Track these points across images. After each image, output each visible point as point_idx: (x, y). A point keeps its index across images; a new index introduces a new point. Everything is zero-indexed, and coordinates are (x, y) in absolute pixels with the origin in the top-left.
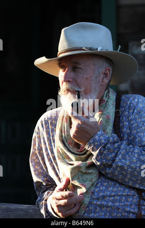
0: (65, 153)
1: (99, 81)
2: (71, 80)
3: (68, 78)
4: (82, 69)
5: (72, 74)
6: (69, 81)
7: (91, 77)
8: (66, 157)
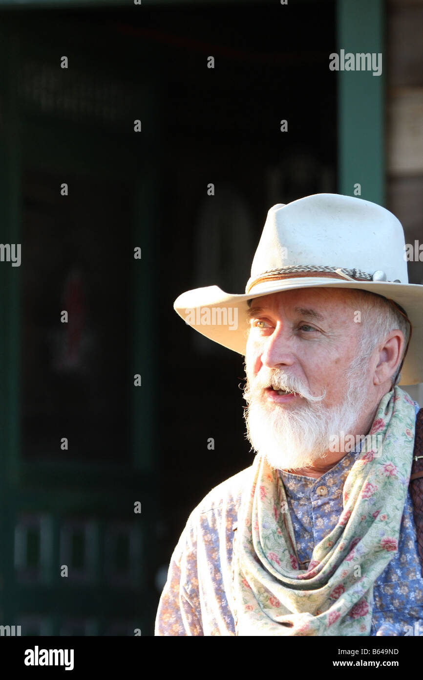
0: (267, 591)
1: (368, 371)
2: (288, 361)
3: (281, 356)
4: (322, 332)
5: (293, 345)
6: (283, 364)
7: (348, 359)
8: (268, 603)
